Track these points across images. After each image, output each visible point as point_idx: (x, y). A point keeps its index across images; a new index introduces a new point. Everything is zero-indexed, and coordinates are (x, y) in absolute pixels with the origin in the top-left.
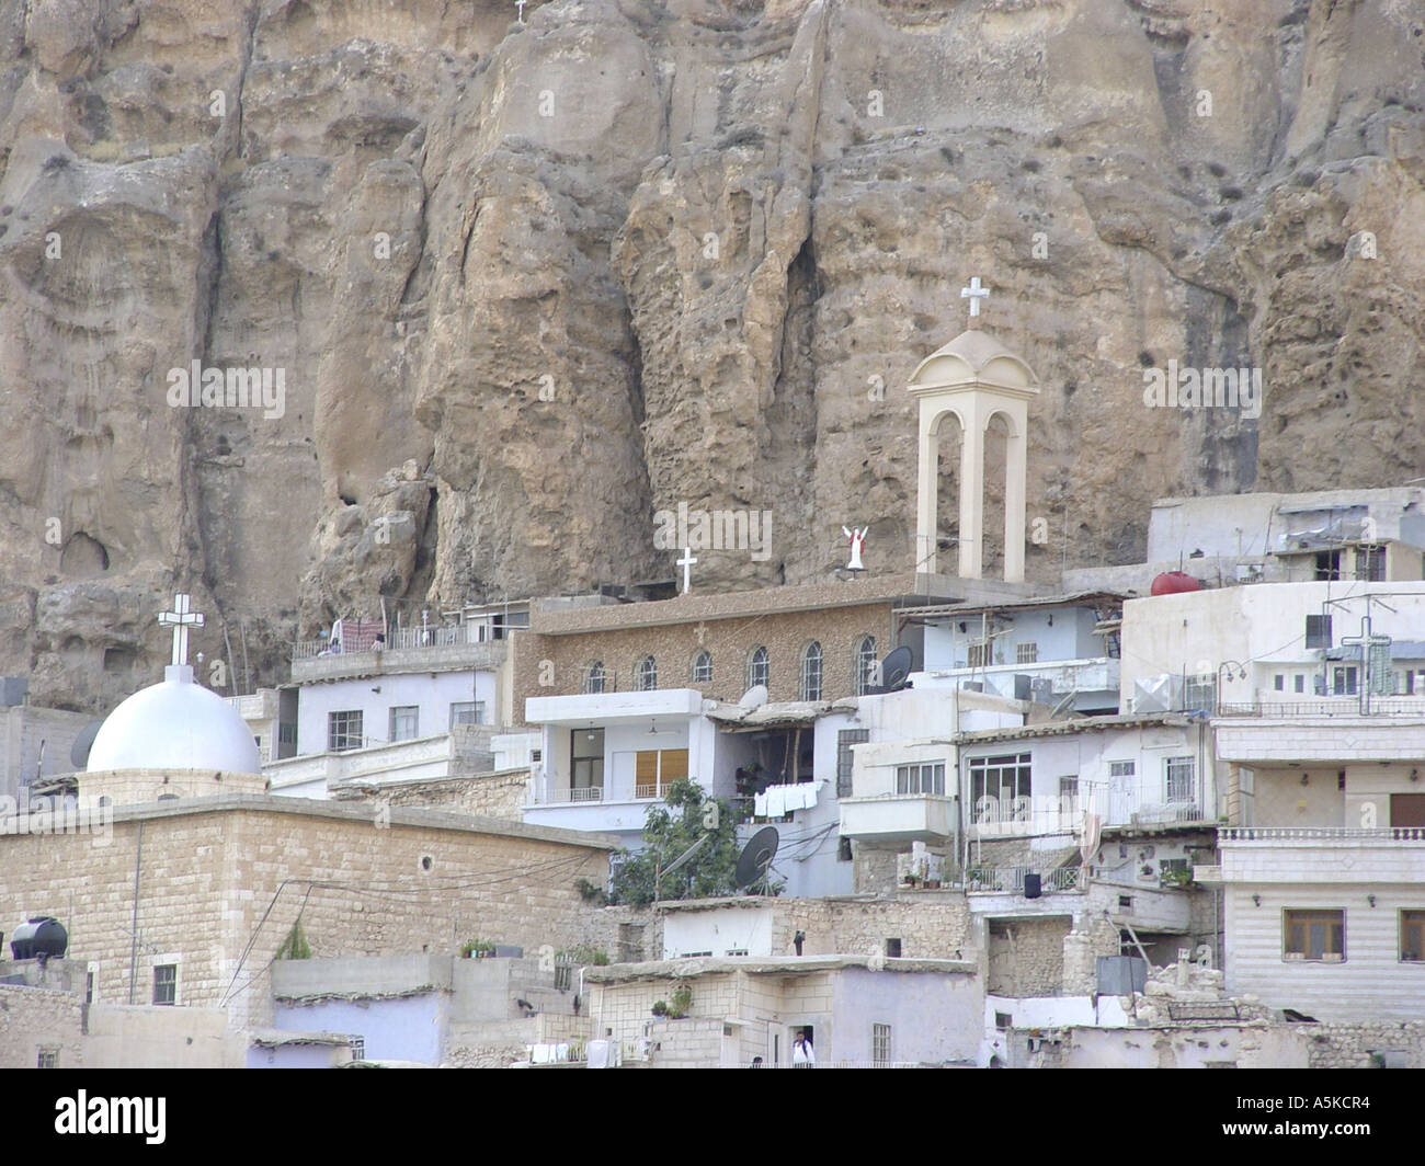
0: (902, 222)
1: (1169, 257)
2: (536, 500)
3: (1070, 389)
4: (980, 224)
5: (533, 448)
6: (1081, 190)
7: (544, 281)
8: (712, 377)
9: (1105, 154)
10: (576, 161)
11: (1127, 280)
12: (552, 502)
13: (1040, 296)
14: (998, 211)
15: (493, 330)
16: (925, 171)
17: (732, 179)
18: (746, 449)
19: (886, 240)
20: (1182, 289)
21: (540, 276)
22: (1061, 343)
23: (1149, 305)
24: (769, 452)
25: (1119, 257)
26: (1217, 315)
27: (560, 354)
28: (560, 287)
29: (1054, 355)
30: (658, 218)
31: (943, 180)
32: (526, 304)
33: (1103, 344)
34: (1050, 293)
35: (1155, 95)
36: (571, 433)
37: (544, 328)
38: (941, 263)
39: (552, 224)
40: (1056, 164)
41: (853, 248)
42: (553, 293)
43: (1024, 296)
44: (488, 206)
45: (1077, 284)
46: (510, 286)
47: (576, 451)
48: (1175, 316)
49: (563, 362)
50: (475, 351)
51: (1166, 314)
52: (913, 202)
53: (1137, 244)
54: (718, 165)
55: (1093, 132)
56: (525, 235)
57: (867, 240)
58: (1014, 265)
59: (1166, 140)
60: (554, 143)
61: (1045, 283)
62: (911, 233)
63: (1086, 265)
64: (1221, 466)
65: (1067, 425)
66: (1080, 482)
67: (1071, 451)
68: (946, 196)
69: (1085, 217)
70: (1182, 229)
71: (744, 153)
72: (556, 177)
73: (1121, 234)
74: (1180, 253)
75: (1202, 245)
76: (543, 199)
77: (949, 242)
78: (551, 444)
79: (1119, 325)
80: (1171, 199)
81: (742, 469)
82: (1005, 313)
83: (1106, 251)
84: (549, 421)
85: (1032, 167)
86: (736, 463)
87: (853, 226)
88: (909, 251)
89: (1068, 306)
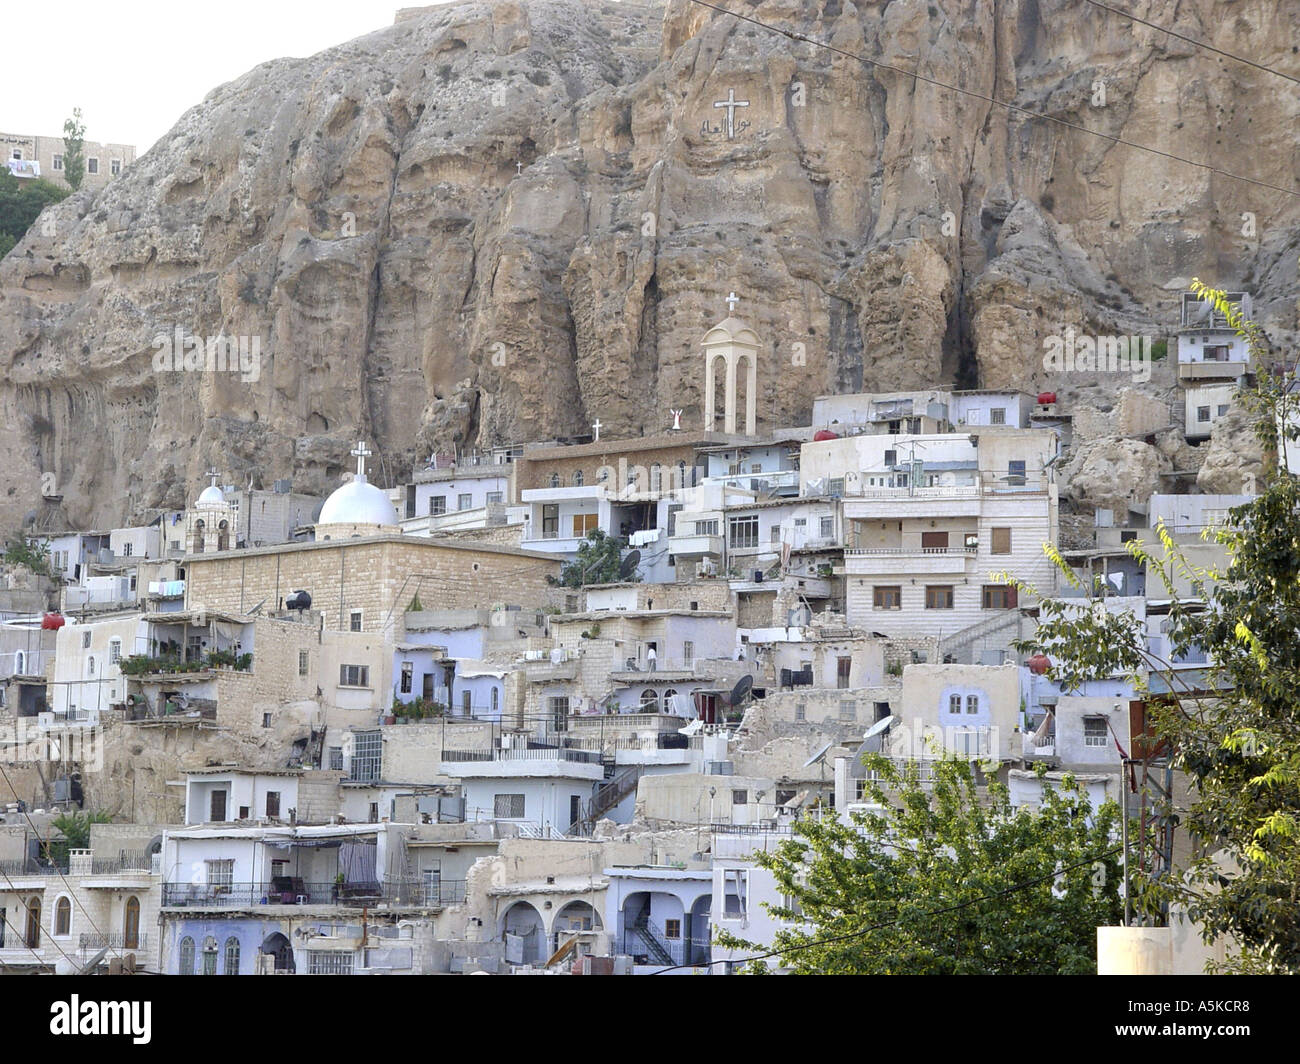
0: (698, 267)
1: (821, 283)
2: (526, 397)
3: (776, 345)
4: (734, 268)
5: (525, 372)
6: (781, 252)
7: (530, 294)
8: (609, 339)
9: (792, 235)
10: (545, 238)
11: (802, 294)
12: (534, 398)
13: (762, 301)
14: (742, 261)
15: (506, 317)
16: (708, 242)
17: (618, 246)
18: (625, 373)
19: (691, 275)
20: (828, 298)
21: (529, 292)
22: (772, 324)
23: (813, 306)
24: (635, 374)
25: (799, 283)
26: (844, 311)
27: (537, 328)
28: (537, 297)
29: (769, 329)
30: (583, 265)
31: (717, 247)
32: (521, 305)
33: (792, 324)
34: (767, 300)
35: (814, 208)
36: (543, 365)
37: (530, 316)
38: (716, 286)
39: (534, 267)
40: (769, 239)
41: (675, 279)
42: (534, 300)
43: (755, 301)
44: (504, 259)
45: (780, 296)
46: (514, 297)
47: (545, 374)
48: (824, 311)
49: (539, 332)
50: (498, 327)
51: (821, 310)
52: (703, 257)
53: (807, 277)
54: (612, 240)
55: (786, 225)
56: (521, 273)
57: (681, 275)
58: (750, 287)
59: (820, 230)
60: (534, 229)
61: (765, 295)
62: (702, 271)
63: (783, 287)
64: (846, 381)
65: (775, 362)
66: (781, 388)
67: (777, 374)
68: (718, 255)
69: (784, 265)
70: (827, 270)
71: (624, 234)
72: (535, 246)
73: (799, 273)
74: (827, 282)
75: (837, 278)
76: (529, 256)
77: (719, 276)
78: (533, 371)
79: (799, 314)
80: (822, 256)
81: (623, 382)
82: (746, 309)
83: (793, 281)
84: (533, 360)
85: (758, 241)
86: (620, 380)
87: (674, 268)
88: (701, 280)
89: (775, 306)
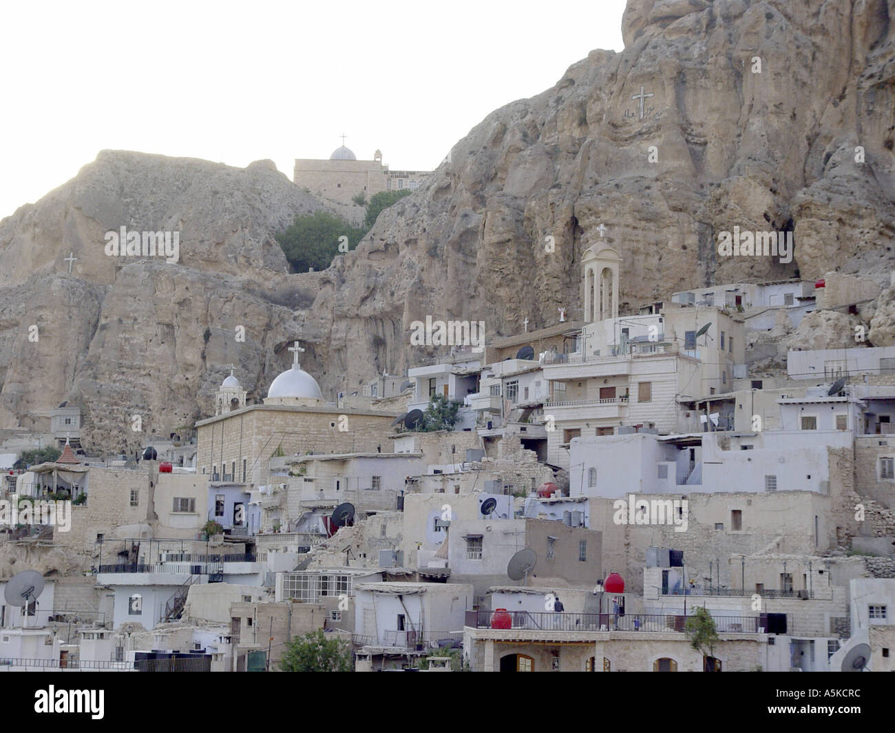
0: (601, 208)
1: (692, 213)
2: (508, 306)
3: (660, 259)
4: (627, 208)
5: (507, 289)
6: (663, 194)
7: (506, 236)
8: (544, 263)
9: (671, 182)
10: (521, 198)
11: (678, 222)
12: (513, 306)
13: (649, 229)
14: (633, 202)
15: (491, 253)
16: (610, 191)
17: (551, 199)
18: (557, 285)
19: (597, 214)
20: (697, 224)
21: (505, 235)
22: (657, 244)
23: (685, 230)
24: (568, 286)
25: (676, 215)
26: (709, 231)
27: (513, 259)
28: (511, 237)
29: (655, 248)
30: (532, 214)
31: (615, 194)
32: (502, 244)
33: (670, 243)
34: (653, 228)
35: (690, 162)
36: (520, 284)
37: (508, 251)
38: (615, 221)
39: (509, 218)
40: (656, 186)
41: (588, 218)
42: (509, 240)
43: (643, 229)
44: (489, 214)
45: (662, 225)
46: (495, 239)
47: (522, 289)
48: (695, 233)
49: (515, 261)
50: (487, 260)
51: (691, 232)
52: (605, 202)
53: (681, 210)
54: (547, 195)
55: (668, 176)
56: (500, 222)
57: (591, 215)
58: (640, 220)
59: (695, 176)
60: (514, 194)
61: (652, 225)
62: (605, 212)
63: (664, 218)
64: (711, 281)
65: (659, 270)
66: (662, 289)
67: (660, 279)
68: (615, 199)
69: (665, 203)
70: (697, 205)
71: (554, 191)
72: (511, 204)
73: (674, 207)
74: (695, 212)
75: (702, 208)
76: (506, 211)
77: (617, 214)
78: (514, 287)
79: (676, 237)
80: (694, 195)
81: (556, 291)
82: (637, 235)
83: (671, 213)
84: (512, 280)
85: (648, 188)
86: (554, 289)
87: (586, 211)
88: (604, 217)
89: (659, 232)
